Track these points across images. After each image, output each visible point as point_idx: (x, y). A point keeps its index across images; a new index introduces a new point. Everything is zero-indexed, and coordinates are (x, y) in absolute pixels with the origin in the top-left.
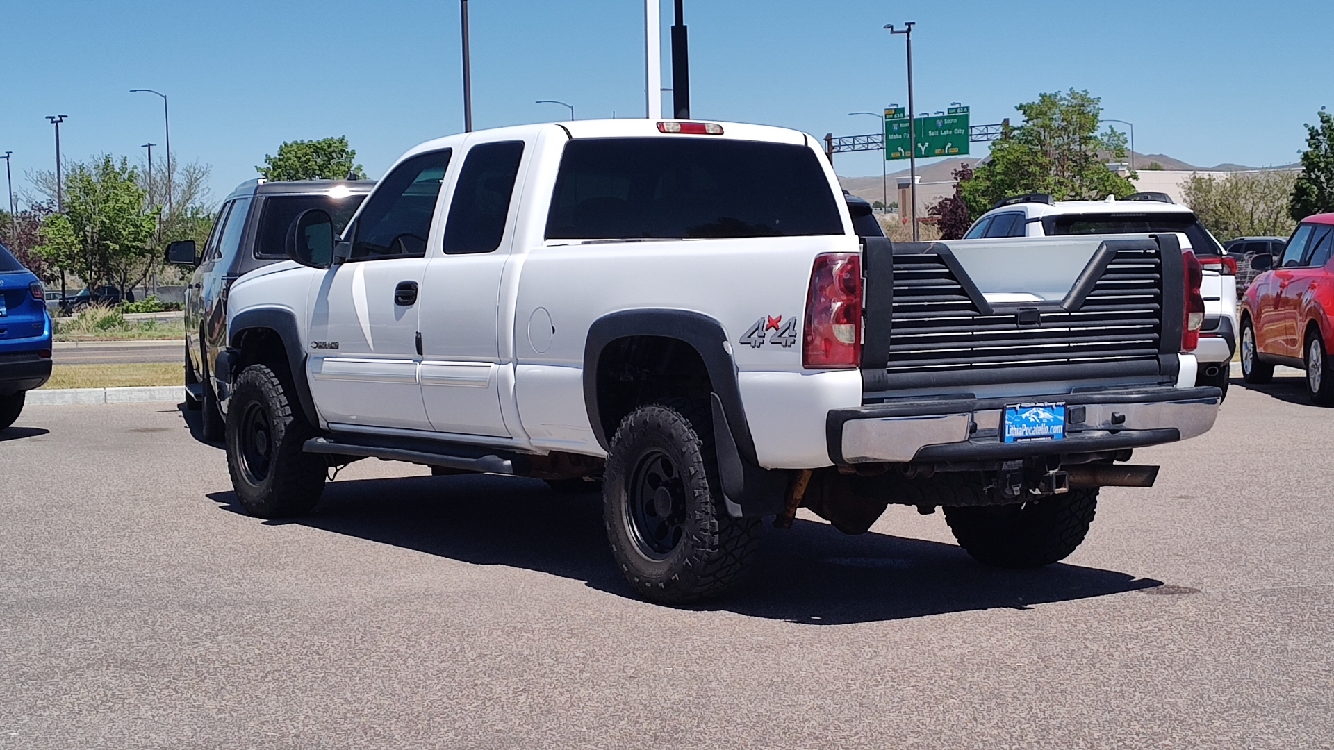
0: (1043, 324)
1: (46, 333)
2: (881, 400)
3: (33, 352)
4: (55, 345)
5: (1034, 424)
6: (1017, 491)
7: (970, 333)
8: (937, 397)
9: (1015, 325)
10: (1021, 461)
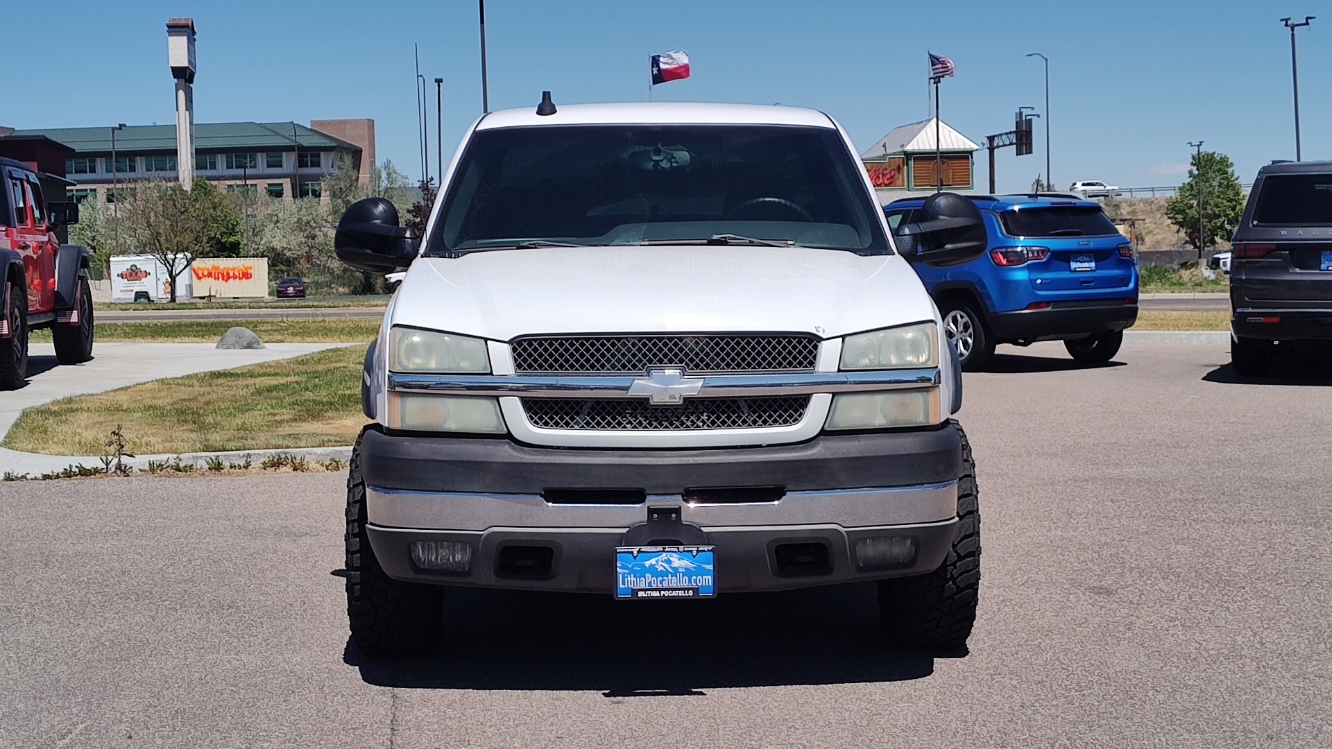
1: (1131, 285)
3: (1117, 299)
4: (1141, 296)
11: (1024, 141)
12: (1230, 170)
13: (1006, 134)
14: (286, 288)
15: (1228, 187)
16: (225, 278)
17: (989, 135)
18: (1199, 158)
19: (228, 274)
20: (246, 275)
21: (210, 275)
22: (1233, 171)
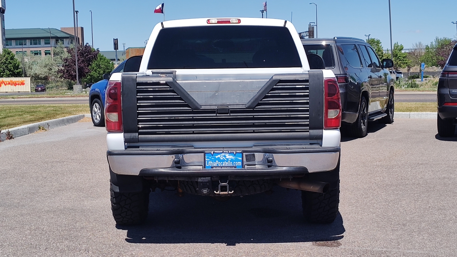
0: (231, 114)
2: (138, 147)
5: (223, 161)
6: (205, 192)
7: (192, 118)
8: (170, 146)
9: (215, 115)
10: (210, 178)
11: (311, 35)
12: (380, 45)
13: (305, 32)
14: (38, 88)
15: (379, 51)
16: (15, 85)
17: (299, 33)
18: (369, 40)
19: (16, 83)
20: (23, 84)
21: (9, 84)
22: (381, 45)
